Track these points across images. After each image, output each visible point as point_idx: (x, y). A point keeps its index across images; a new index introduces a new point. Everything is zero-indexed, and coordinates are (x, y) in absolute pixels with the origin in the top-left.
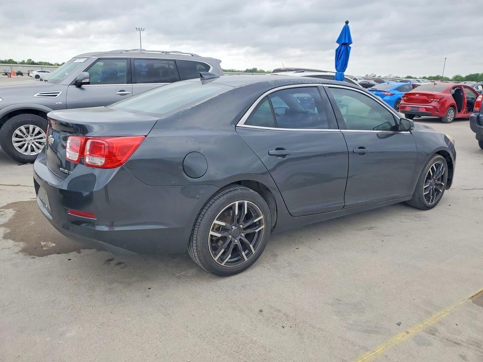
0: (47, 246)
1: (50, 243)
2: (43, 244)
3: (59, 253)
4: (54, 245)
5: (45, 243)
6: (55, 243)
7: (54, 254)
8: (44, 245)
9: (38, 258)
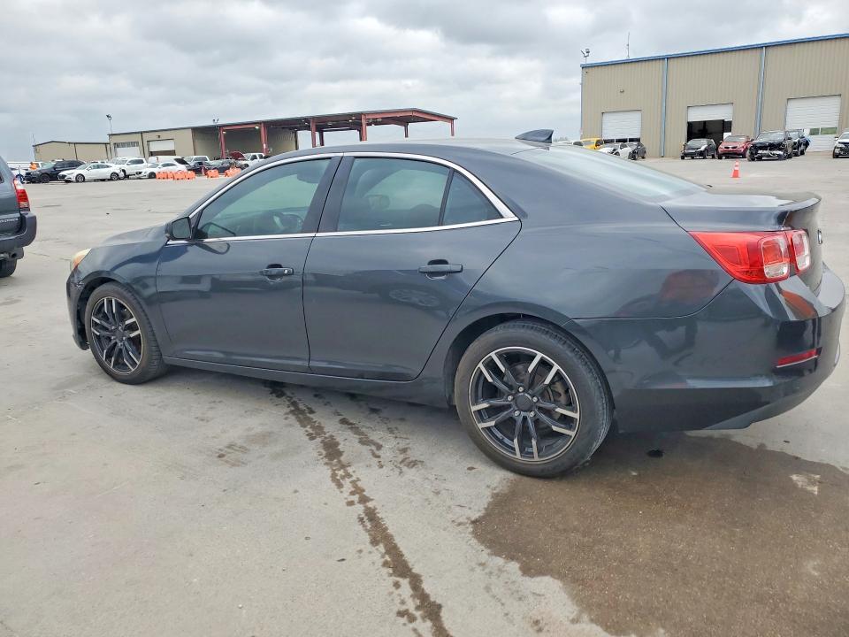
0: (809, 480)
1: (800, 484)
2: (816, 489)
3: (797, 458)
4: (795, 477)
5: (809, 488)
6: (791, 480)
7: (806, 462)
8: (813, 483)
9: (837, 466)
